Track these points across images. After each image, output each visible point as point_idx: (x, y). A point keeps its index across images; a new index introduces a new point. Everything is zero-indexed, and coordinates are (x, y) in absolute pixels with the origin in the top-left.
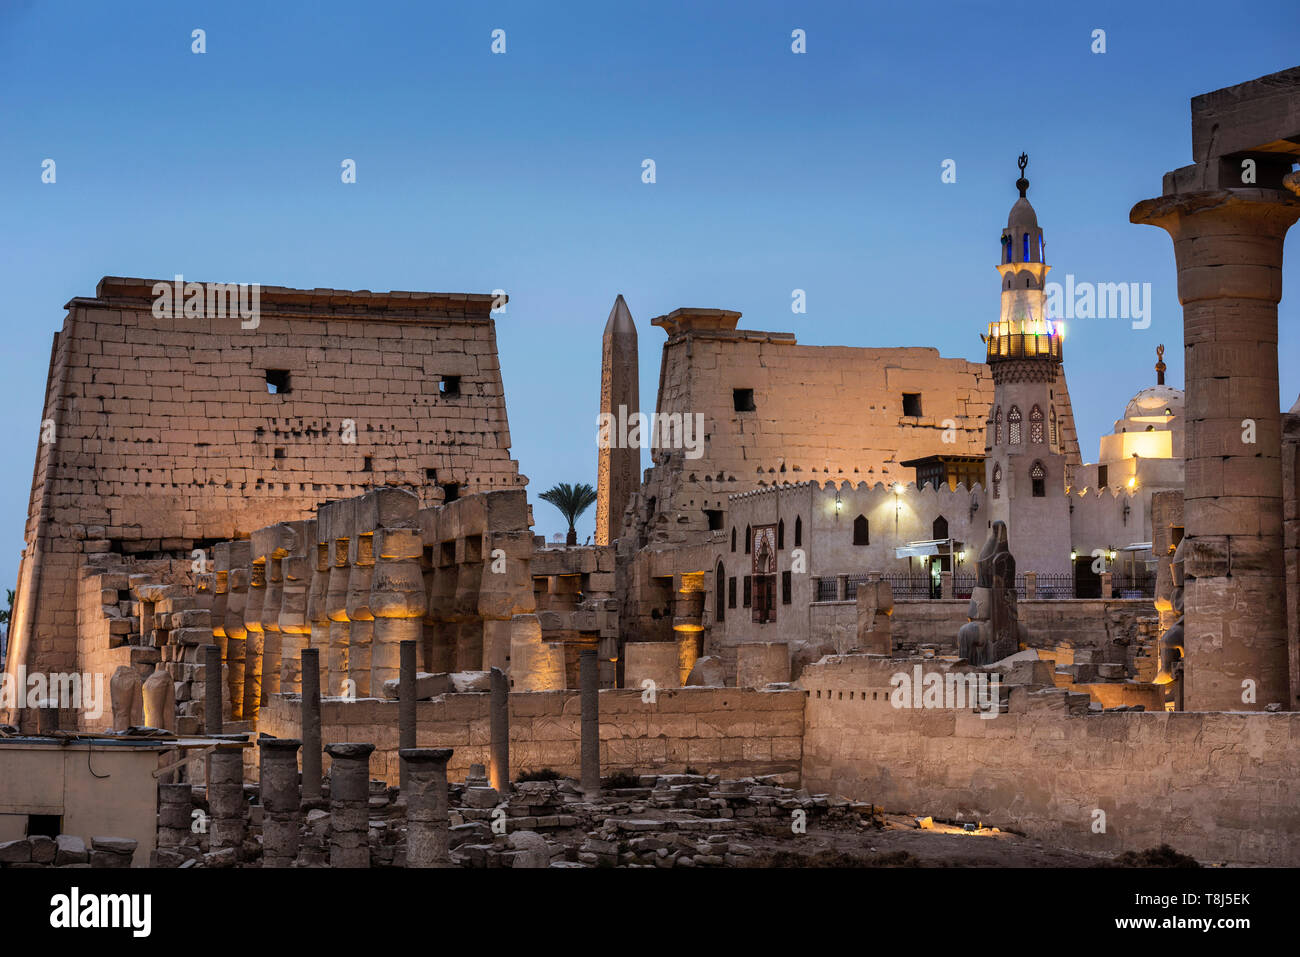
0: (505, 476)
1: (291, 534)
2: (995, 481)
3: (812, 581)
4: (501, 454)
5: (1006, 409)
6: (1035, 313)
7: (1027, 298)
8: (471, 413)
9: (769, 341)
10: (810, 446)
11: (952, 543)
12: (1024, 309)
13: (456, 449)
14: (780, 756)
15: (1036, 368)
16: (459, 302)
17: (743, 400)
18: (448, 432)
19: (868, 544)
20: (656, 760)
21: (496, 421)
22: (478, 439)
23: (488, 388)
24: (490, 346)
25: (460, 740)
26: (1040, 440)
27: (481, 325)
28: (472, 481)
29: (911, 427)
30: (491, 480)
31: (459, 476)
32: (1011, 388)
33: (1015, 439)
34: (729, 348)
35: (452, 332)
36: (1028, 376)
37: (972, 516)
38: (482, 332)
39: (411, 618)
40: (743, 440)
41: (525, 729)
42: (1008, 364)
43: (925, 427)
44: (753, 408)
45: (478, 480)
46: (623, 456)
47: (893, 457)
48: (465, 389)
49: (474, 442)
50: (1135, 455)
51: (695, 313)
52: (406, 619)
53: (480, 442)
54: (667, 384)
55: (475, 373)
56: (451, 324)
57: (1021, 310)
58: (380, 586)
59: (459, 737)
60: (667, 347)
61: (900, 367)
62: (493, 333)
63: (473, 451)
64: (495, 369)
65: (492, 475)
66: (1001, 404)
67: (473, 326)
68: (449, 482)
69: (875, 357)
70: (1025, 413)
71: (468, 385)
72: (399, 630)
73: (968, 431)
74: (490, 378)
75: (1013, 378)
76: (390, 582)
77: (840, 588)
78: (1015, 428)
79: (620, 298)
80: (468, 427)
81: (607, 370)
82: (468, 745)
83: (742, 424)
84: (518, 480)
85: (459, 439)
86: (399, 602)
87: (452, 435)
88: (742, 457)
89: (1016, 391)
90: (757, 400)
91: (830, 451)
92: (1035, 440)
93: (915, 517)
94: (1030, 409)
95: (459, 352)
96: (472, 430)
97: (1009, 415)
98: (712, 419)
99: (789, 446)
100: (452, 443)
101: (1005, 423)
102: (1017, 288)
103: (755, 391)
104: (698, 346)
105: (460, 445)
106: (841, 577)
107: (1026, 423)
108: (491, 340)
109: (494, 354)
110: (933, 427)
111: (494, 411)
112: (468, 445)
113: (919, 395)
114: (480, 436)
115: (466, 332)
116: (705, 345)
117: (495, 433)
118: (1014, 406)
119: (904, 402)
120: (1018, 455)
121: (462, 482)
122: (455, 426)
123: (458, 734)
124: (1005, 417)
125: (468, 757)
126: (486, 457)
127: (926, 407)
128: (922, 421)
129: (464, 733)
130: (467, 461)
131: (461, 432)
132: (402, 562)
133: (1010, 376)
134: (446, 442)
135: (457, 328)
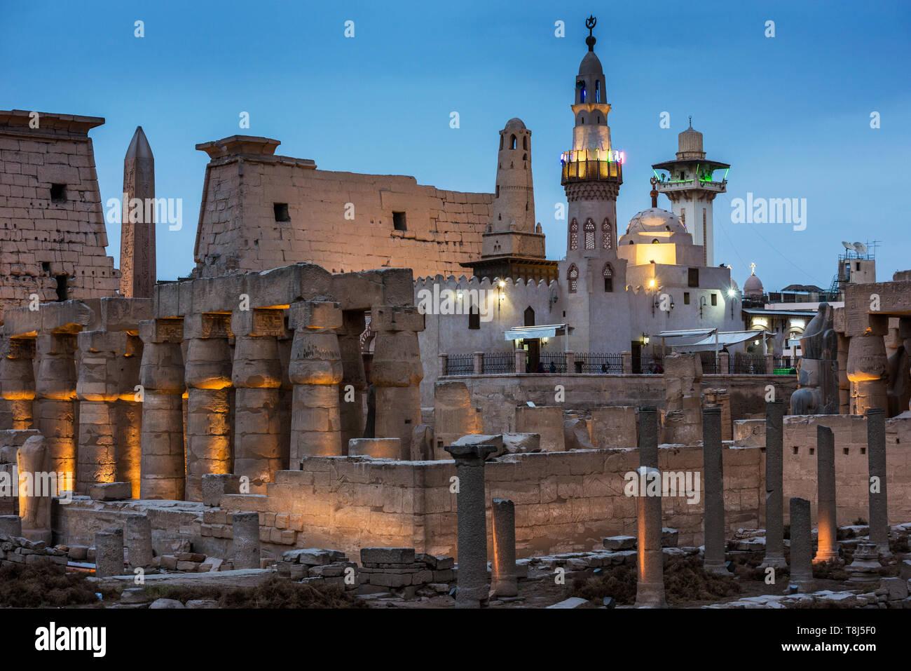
0: (104, 269)
1: (87, 310)
2: (569, 279)
3: (441, 358)
4: (99, 251)
5: (581, 221)
6: (605, 145)
7: (599, 132)
8: (76, 216)
9: (298, 166)
10: (330, 251)
11: (567, 327)
12: (597, 141)
13: (65, 246)
14: (746, 506)
15: (607, 189)
16: (66, 122)
17: (280, 212)
18: (58, 231)
19: (479, 328)
20: (667, 512)
21: (96, 223)
22: (81, 238)
23: (88, 196)
24: (89, 160)
25: (534, 498)
26: (610, 247)
27: (81, 142)
28: (79, 273)
29: (399, 239)
30: (93, 272)
31: (69, 269)
32: (587, 204)
33: (590, 245)
34: (269, 169)
35: (59, 147)
36: (601, 195)
37: (551, 307)
38: (82, 148)
39: (335, 385)
40: (283, 245)
41: (578, 487)
42: (585, 184)
43: (409, 239)
44: (288, 219)
45: (83, 272)
46: (144, 259)
47: (388, 262)
48: (71, 195)
49: (78, 240)
50: (652, 262)
51: (247, 140)
52: (330, 385)
53: (84, 241)
54: (211, 198)
55: (78, 182)
56: (58, 140)
57: (594, 143)
58: (307, 354)
59: (533, 495)
60: (209, 168)
61: (390, 191)
62: (90, 150)
63: (78, 248)
64: (93, 179)
65: (93, 269)
66: (577, 216)
67: (75, 142)
68: (61, 274)
69: (373, 182)
70: (599, 224)
71: (72, 192)
72: (325, 396)
73: (438, 243)
74: (89, 187)
75: (588, 196)
76: (317, 352)
77: (477, 363)
78: (590, 236)
79: (140, 129)
80: (74, 229)
81: (129, 187)
82: (539, 503)
83: (281, 232)
84: (114, 273)
85: (67, 237)
86: (326, 370)
87: (62, 234)
88: (282, 259)
89: (590, 206)
90: (291, 212)
91: (343, 255)
92: (605, 246)
93: (511, 306)
94: (603, 221)
95: (64, 164)
96: (78, 231)
97: (585, 226)
98: (259, 227)
99: (315, 250)
100: (62, 241)
101: (581, 232)
102: (590, 123)
103: (289, 205)
104: (247, 167)
105: (68, 243)
106: (479, 355)
107: (599, 232)
108: (90, 155)
109: (92, 167)
110: (414, 239)
111: (94, 214)
112: (74, 243)
113: (404, 213)
114: (83, 236)
115: (70, 148)
116: (252, 167)
117: (95, 233)
118: (588, 219)
119: (394, 218)
120: (594, 259)
121: (71, 274)
122: (64, 226)
123: (532, 493)
124: (581, 227)
125: (540, 515)
126: (89, 254)
127: (410, 224)
128: (407, 234)
129: (536, 491)
130: (74, 257)
131: (68, 232)
132: (327, 332)
133: (586, 194)
134: (57, 240)
135: (63, 144)
